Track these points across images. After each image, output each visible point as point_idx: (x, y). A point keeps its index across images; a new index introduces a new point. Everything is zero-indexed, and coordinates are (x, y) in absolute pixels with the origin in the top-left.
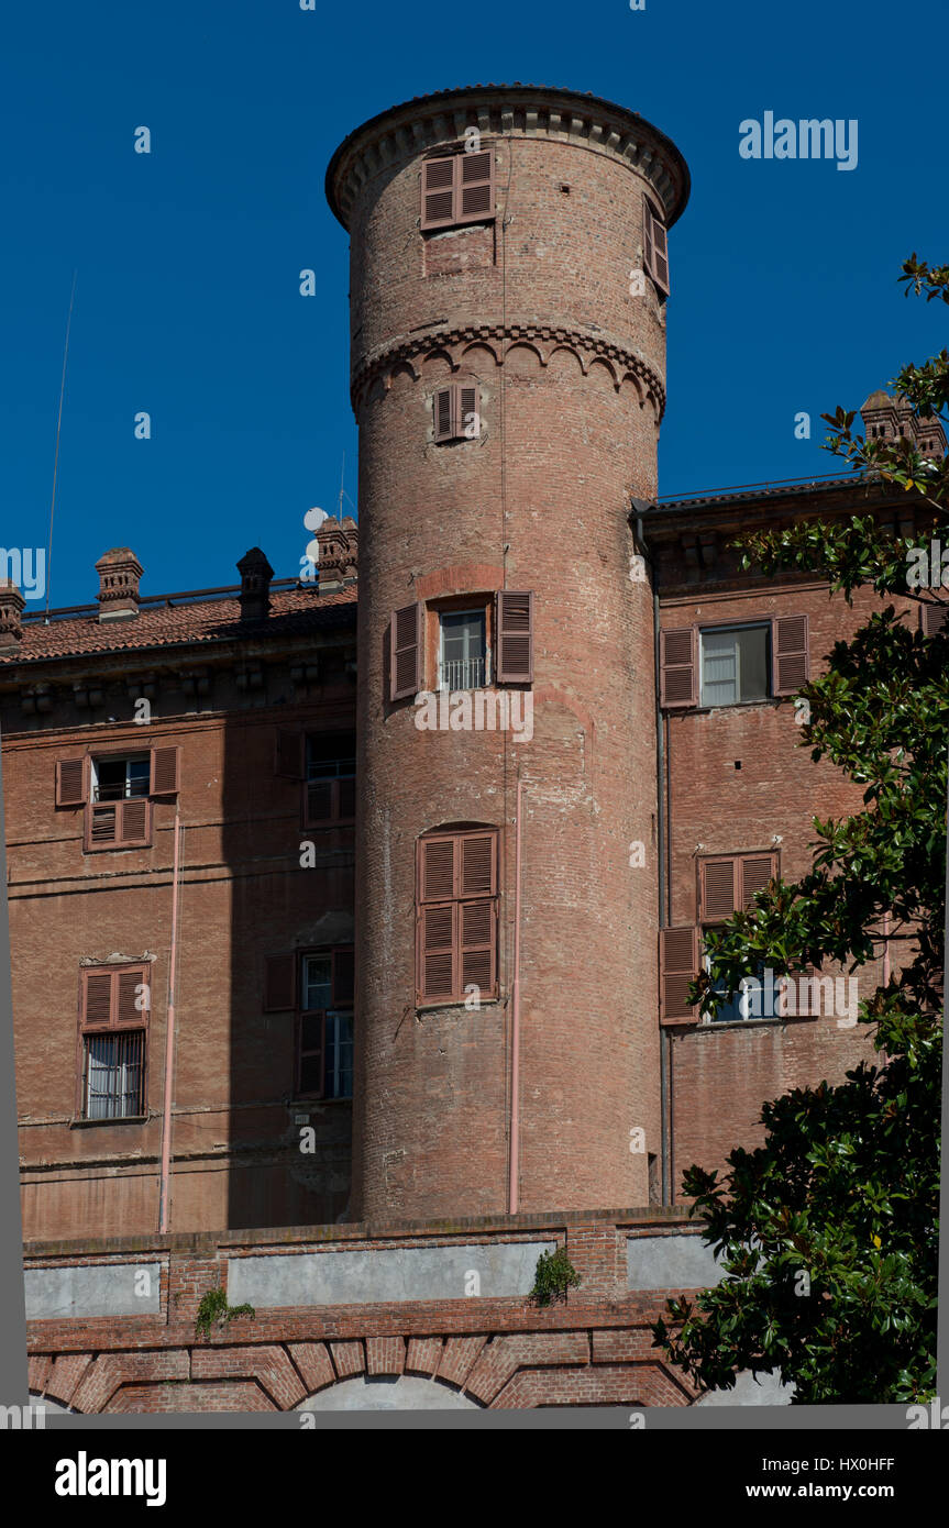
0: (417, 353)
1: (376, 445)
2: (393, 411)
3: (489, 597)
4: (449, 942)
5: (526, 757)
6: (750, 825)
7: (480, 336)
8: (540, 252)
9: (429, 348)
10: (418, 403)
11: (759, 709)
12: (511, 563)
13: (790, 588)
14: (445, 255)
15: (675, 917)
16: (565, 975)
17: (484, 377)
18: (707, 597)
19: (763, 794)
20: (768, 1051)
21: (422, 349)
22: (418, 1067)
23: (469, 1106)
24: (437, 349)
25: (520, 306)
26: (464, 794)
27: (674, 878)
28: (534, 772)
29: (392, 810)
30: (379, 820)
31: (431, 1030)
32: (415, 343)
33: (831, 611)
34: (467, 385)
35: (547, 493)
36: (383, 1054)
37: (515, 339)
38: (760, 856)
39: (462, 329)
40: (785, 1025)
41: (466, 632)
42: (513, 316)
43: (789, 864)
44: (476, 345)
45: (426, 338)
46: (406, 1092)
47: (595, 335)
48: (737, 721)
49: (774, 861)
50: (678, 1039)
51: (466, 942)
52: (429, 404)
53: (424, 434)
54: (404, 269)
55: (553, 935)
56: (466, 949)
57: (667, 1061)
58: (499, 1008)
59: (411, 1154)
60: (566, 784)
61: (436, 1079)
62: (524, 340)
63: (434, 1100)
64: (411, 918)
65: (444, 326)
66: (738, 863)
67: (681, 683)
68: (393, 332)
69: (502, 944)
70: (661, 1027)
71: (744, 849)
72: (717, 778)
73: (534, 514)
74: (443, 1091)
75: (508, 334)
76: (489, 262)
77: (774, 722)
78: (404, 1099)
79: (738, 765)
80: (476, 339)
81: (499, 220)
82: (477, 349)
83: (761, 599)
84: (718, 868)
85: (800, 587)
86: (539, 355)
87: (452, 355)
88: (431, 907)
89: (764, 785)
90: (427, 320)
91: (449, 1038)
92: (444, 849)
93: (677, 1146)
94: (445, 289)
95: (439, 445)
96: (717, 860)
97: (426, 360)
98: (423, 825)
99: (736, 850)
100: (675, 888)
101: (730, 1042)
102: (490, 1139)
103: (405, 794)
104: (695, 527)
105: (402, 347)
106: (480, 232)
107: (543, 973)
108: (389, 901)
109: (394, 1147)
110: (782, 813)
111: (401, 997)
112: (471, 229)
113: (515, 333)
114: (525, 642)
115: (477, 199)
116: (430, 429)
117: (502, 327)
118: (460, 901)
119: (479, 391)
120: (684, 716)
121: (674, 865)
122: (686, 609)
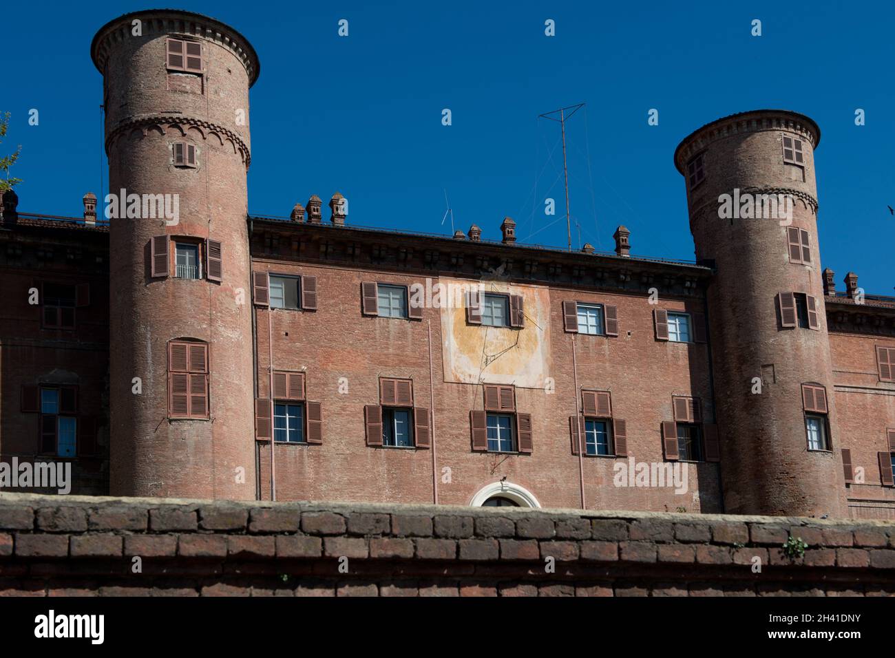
0: (164, 123)
1: (136, 159)
2: (149, 146)
3: (202, 240)
4: (185, 390)
5: (219, 314)
6: (293, 360)
7: (197, 124)
8: (222, 95)
9: (171, 123)
10: (164, 146)
11: (296, 312)
12: (212, 227)
13: (308, 265)
14: (178, 83)
15: (260, 394)
16: (235, 413)
17: (198, 142)
18: (273, 261)
19: (298, 348)
20: (301, 456)
21: (167, 122)
22: (170, 445)
23: (197, 465)
24: (176, 124)
25: (214, 116)
26: (193, 326)
27: (259, 378)
28: (223, 321)
29: (151, 327)
30: (143, 330)
31: (177, 429)
32: (164, 118)
33: (325, 278)
34: (189, 143)
35: (225, 200)
36: (148, 437)
37: (211, 129)
38: (297, 374)
39: (189, 118)
40: (308, 445)
41: (187, 253)
42: (211, 120)
43: (310, 379)
44: (194, 127)
45: (170, 118)
46: (164, 456)
47: (240, 138)
48: (286, 316)
49: (303, 377)
50: (262, 446)
51: (192, 392)
52: (170, 147)
53: (168, 160)
54: (157, 83)
55: (230, 394)
56: (193, 395)
57: (258, 455)
58: (210, 423)
59: (166, 484)
60: (234, 329)
61: (180, 452)
62: (215, 131)
63: (179, 461)
64: (165, 377)
65: (180, 115)
66: (288, 375)
67: (263, 295)
68: (150, 110)
69: (211, 395)
70: (256, 440)
71: (290, 370)
72: (278, 338)
73: (220, 209)
74: (184, 457)
75: (209, 127)
76: (200, 92)
77: (302, 319)
78: (162, 459)
79: (287, 334)
80: (196, 125)
81: (205, 75)
82: (194, 129)
83: (295, 267)
84: (280, 376)
85: (312, 265)
86: (220, 139)
87: (183, 129)
88: (175, 374)
89: (298, 344)
90: (170, 109)
91: (187, 433)
92: (182, 349)
93: (262, 493)
94: (180, 98)
95: (176, 167)
96: (279, 373)
97: (169, 127)
98: (171, 336)
99: (287, 370)
100: (260, 382)
101: (285, 450)
102: (206, 481)
103: (160, 320)
104: (273, 230)
105: (156, 119)
106: (195, 78)
107: (227, 410)
108: (151, 368)
109: (156, 480)
110: (306, 357)
111: (159, 412)
112: (191, 75)
113: (212, 127)
114: (219, 263)
115: (195, 63)
116: (171, 159)
117: (207, 123)
118: (190, 373)
119: (196, 148)
120: (263, 309)
121: (259, 372)
122: (263, 264)
